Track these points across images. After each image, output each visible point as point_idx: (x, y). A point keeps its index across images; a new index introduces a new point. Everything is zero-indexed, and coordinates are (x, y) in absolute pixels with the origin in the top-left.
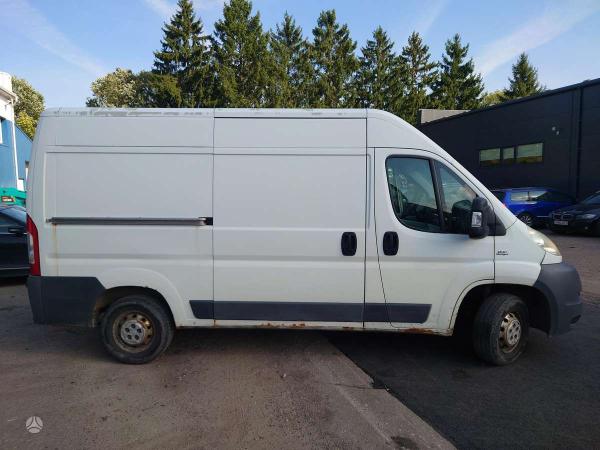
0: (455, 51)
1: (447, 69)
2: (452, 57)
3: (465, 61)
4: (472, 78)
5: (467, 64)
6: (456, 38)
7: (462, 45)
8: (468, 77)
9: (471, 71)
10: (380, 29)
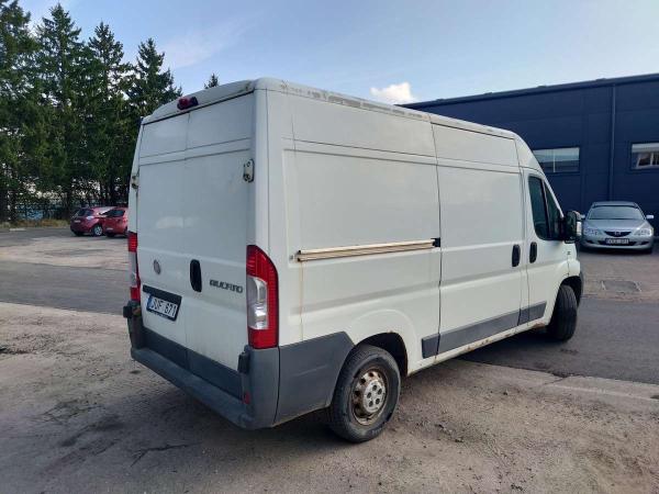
0: (151, 57)
1: (142, 75)
2: (147, 63)
3: (162, 70)
4: (171, 90)
5: (165, 74)
6: (151, 43)
7: (159, 52)
8: (167, 89)
9: (171, 83)
10: (60, 7)
